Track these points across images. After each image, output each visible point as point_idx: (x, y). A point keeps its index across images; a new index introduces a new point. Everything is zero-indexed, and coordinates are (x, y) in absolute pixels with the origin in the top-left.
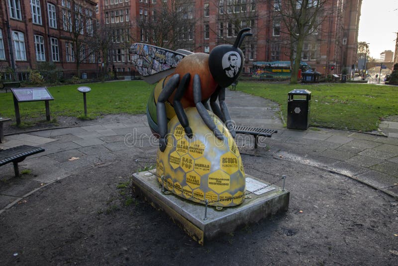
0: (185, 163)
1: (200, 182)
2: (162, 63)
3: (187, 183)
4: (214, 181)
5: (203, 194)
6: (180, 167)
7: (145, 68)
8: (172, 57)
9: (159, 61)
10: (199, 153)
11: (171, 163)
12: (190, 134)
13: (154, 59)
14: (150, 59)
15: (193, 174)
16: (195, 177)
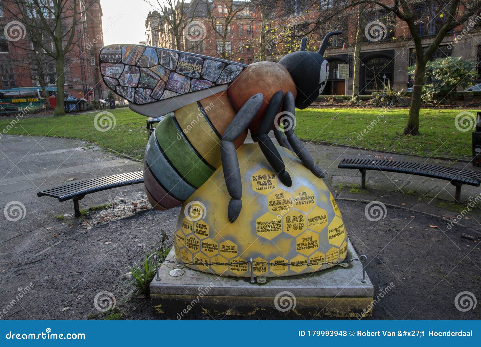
0: (292, 224)
1: (318, 242)
2: (191, 79)
3: (298, 251)
4: (334, 233)
5: (323, 256)
6: (283, 233)
7: (144, 88)
8: (219, 68)
9: (186, 75)
10: (310, 202)
11: (258, 233)
12: (287, 181)
13: (174, 71)
14: (161, 73)
15: (308, 234)
16: (311, 238)
